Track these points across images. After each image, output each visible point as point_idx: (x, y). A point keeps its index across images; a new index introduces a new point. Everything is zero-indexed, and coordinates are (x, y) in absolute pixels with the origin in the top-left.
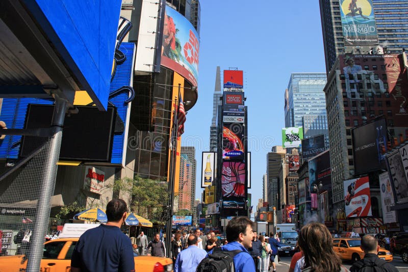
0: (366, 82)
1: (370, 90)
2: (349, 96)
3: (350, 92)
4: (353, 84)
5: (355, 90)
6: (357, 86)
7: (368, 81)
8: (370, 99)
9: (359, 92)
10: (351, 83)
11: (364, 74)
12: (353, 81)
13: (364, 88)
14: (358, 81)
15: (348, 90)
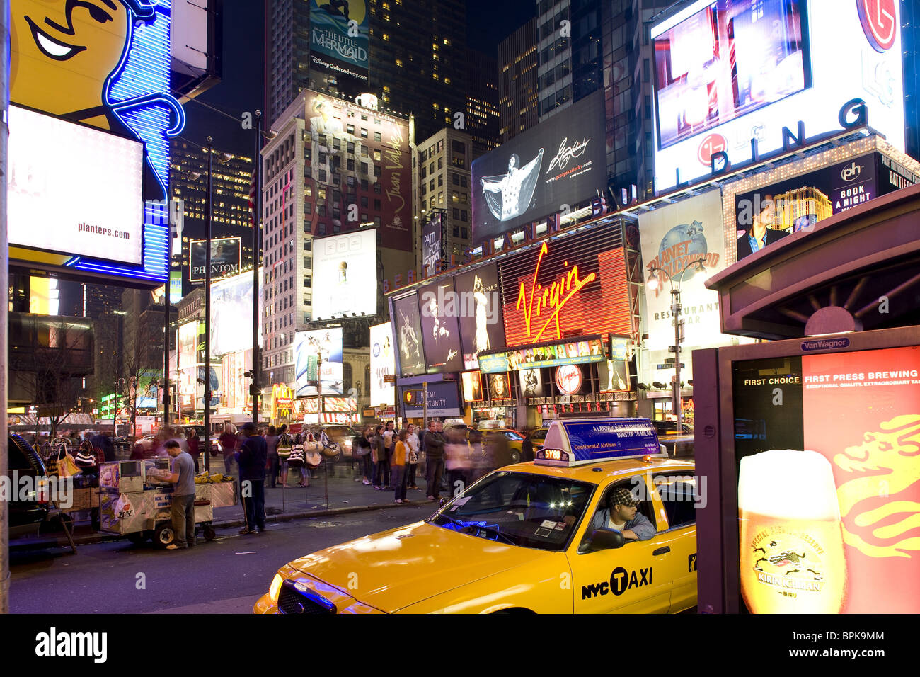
0: (347, 156)
1: (351, 173)
2: (315, 176)
3: (317, 168)
4: (325, 154)
5: (327, 168)
6: (330, 160)
7: (351, 154)
8: (349, 188)
9: (333, 172)
10: (320, 153)
11: (345, 140)
12: (324, 149)
13: (343, 168)
14: (333, 151)
15: (315, 166)
